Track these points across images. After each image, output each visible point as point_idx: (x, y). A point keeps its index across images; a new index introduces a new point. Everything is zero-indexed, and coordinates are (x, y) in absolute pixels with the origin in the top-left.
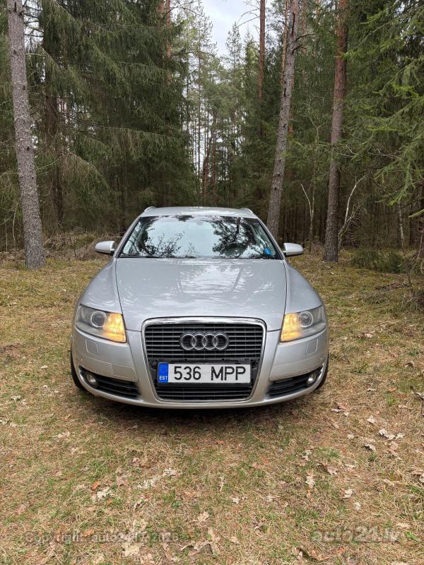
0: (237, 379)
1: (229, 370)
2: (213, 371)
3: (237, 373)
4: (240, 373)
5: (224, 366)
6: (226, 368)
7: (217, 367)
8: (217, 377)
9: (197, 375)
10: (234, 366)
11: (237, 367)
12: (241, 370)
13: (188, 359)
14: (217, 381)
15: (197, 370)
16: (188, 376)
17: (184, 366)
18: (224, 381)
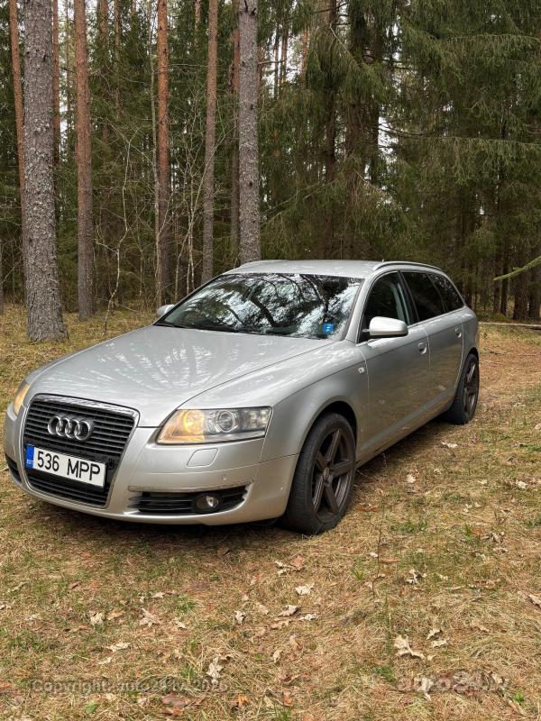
0: (91, 479)
1: (84, 467)
2: (70, 465)
3: (92, 472)
4: (95, 473)
5: (80, 460)
6: (82, 463)
7: (74, 460)
8: (73, 472)
9: (56, 467)
10: (90, 463)
11: (92, 465)
12: (95, 469)
13: (52, 445)
14: (72, 477)
15: (56, 459)
16: (48, 466)
17: (46, 452)
18: (78, 479)
